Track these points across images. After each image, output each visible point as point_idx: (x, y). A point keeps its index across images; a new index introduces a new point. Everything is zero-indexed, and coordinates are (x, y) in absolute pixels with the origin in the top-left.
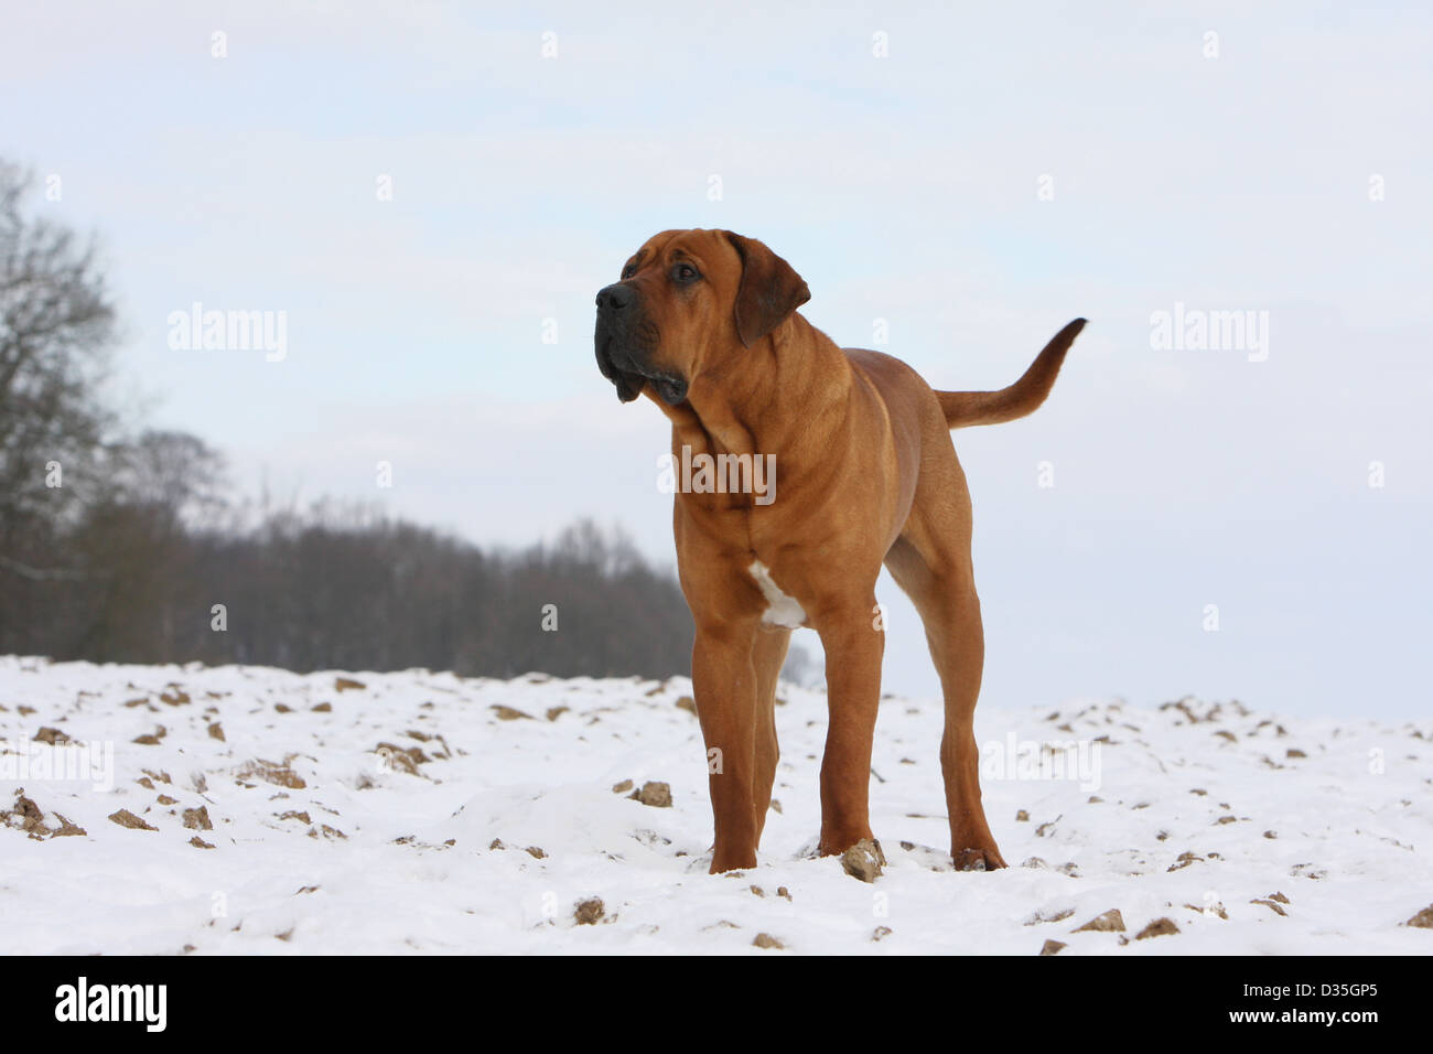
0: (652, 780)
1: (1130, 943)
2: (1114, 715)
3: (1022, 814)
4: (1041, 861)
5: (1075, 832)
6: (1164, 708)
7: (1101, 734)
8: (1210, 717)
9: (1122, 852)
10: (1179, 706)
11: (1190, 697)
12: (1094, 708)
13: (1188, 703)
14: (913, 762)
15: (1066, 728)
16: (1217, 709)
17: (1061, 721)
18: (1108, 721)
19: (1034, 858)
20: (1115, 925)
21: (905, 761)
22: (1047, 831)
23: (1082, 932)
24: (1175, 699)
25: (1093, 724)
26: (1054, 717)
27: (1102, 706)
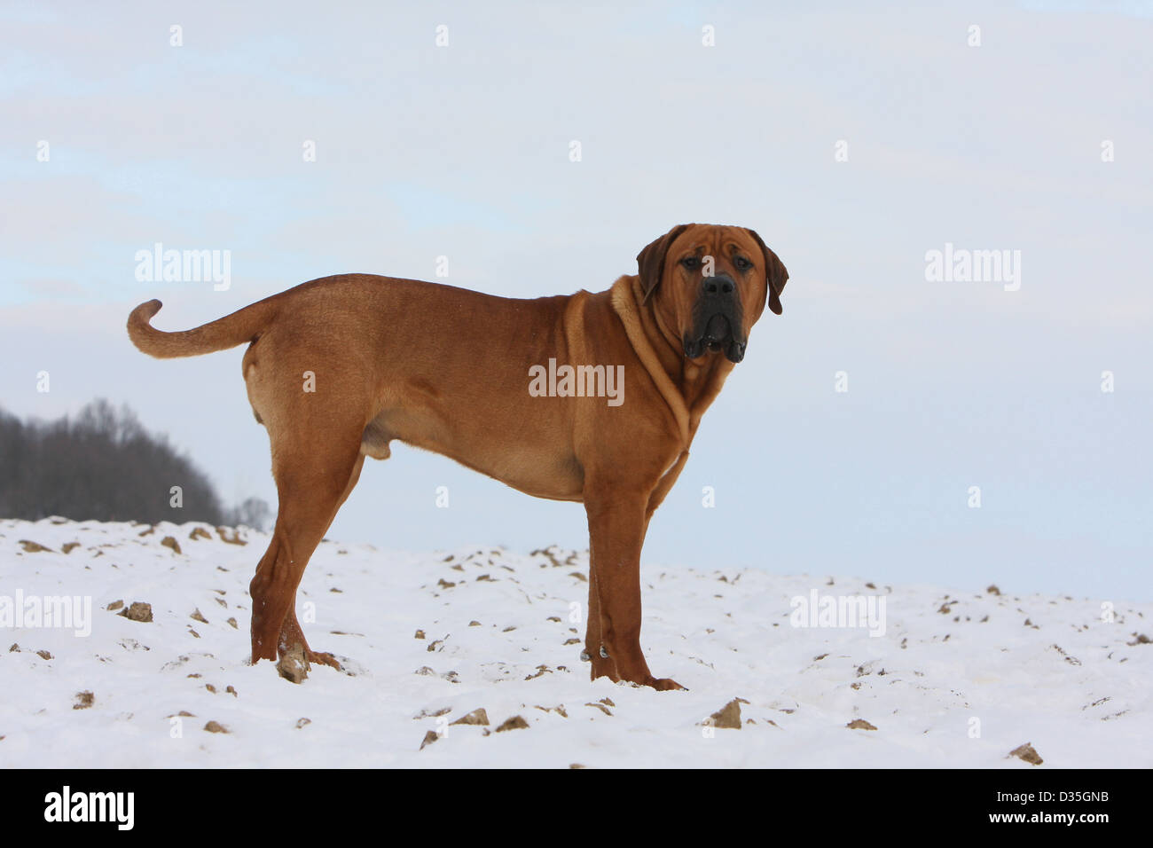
0: (138, 601)
1: (491, 735)
2: (495, 558)
3: (419, 633)
4: (430, 669)
5: (458, 648)
6: (534, 554)
7: (482, 572)
8: (568, 562)
9: (492, 664)
10: (546, 553)
11: (555, 546)
12: (480, 553)
13: (551, 551)
14: (340, 592)
15: (458, 568)
16: (574, 556)
17: (454, 563)
18: (491, 563)
19: (424, 668)
20: (482, 720)
21: (334, 590)
22: (437, 647)
23: (457, 725)
24: (543, 548)
25: (478, 564)
26: (450, 559)
27: (486, 551)
